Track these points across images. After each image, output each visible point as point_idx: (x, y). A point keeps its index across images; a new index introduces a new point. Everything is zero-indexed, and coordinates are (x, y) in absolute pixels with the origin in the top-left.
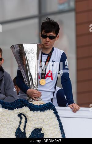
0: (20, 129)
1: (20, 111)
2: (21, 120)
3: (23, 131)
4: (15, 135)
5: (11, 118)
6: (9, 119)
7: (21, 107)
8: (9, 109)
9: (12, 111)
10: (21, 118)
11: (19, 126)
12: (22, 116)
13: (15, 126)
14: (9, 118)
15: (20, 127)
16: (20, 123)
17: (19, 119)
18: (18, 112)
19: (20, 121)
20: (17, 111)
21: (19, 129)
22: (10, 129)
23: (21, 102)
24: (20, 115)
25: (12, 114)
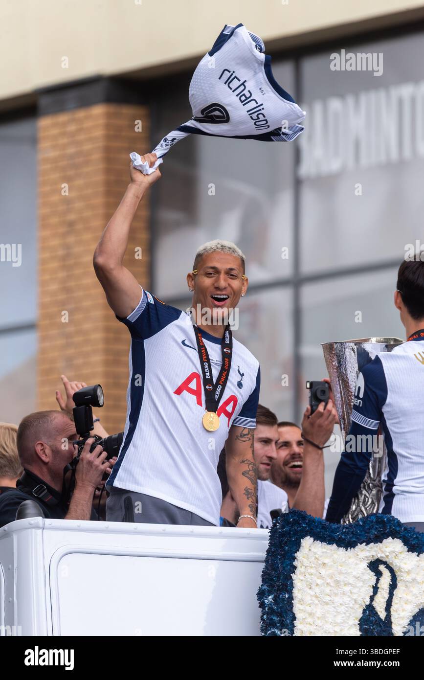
0: (373, 608)
1: (374, 553)
2: (378, 580)
3: (382, 615)
4: (358, 627)
5: (346, 573)
6: (341, 578)
7: (378, 539)
8: (339, 546)
9: (351, 552)
10: (379, 574)
11: (372, 598)
12: (382, 568)
13: (360, 600)
14: (340, 573)
15: (375, 604)
16: (376, 589)
17: (371, 577)
18: (368, 554)
19: (373, 582)
20: (365, 552)
21: (370, 609)
22: (342, 609)
23: (377, 522)
24: (374, 565)
25: (351, 560)
